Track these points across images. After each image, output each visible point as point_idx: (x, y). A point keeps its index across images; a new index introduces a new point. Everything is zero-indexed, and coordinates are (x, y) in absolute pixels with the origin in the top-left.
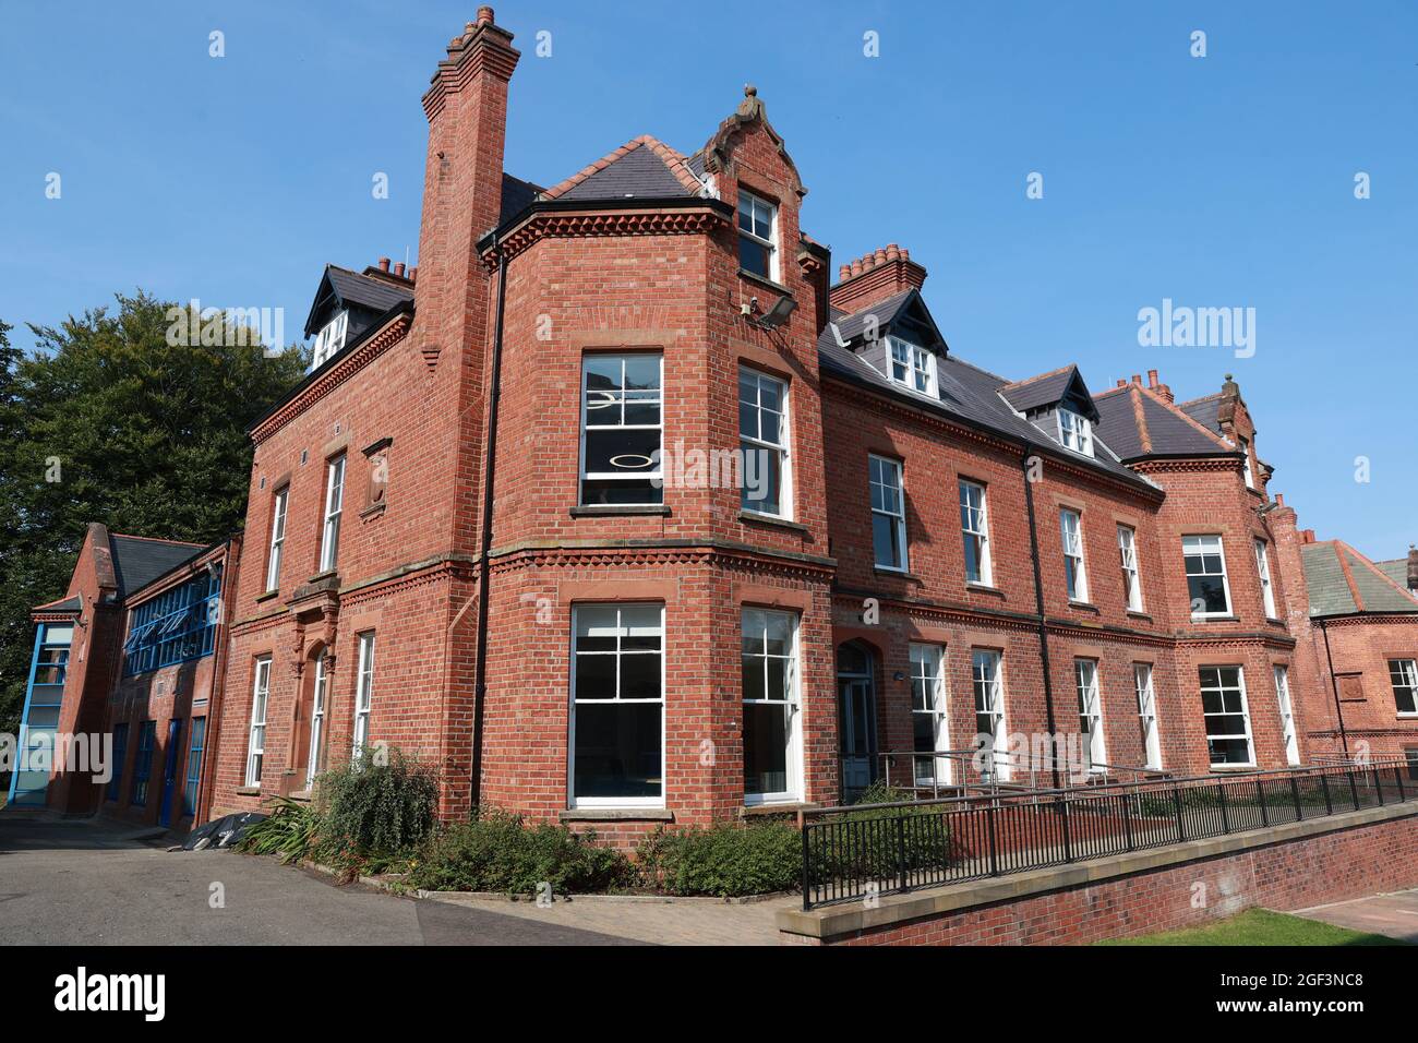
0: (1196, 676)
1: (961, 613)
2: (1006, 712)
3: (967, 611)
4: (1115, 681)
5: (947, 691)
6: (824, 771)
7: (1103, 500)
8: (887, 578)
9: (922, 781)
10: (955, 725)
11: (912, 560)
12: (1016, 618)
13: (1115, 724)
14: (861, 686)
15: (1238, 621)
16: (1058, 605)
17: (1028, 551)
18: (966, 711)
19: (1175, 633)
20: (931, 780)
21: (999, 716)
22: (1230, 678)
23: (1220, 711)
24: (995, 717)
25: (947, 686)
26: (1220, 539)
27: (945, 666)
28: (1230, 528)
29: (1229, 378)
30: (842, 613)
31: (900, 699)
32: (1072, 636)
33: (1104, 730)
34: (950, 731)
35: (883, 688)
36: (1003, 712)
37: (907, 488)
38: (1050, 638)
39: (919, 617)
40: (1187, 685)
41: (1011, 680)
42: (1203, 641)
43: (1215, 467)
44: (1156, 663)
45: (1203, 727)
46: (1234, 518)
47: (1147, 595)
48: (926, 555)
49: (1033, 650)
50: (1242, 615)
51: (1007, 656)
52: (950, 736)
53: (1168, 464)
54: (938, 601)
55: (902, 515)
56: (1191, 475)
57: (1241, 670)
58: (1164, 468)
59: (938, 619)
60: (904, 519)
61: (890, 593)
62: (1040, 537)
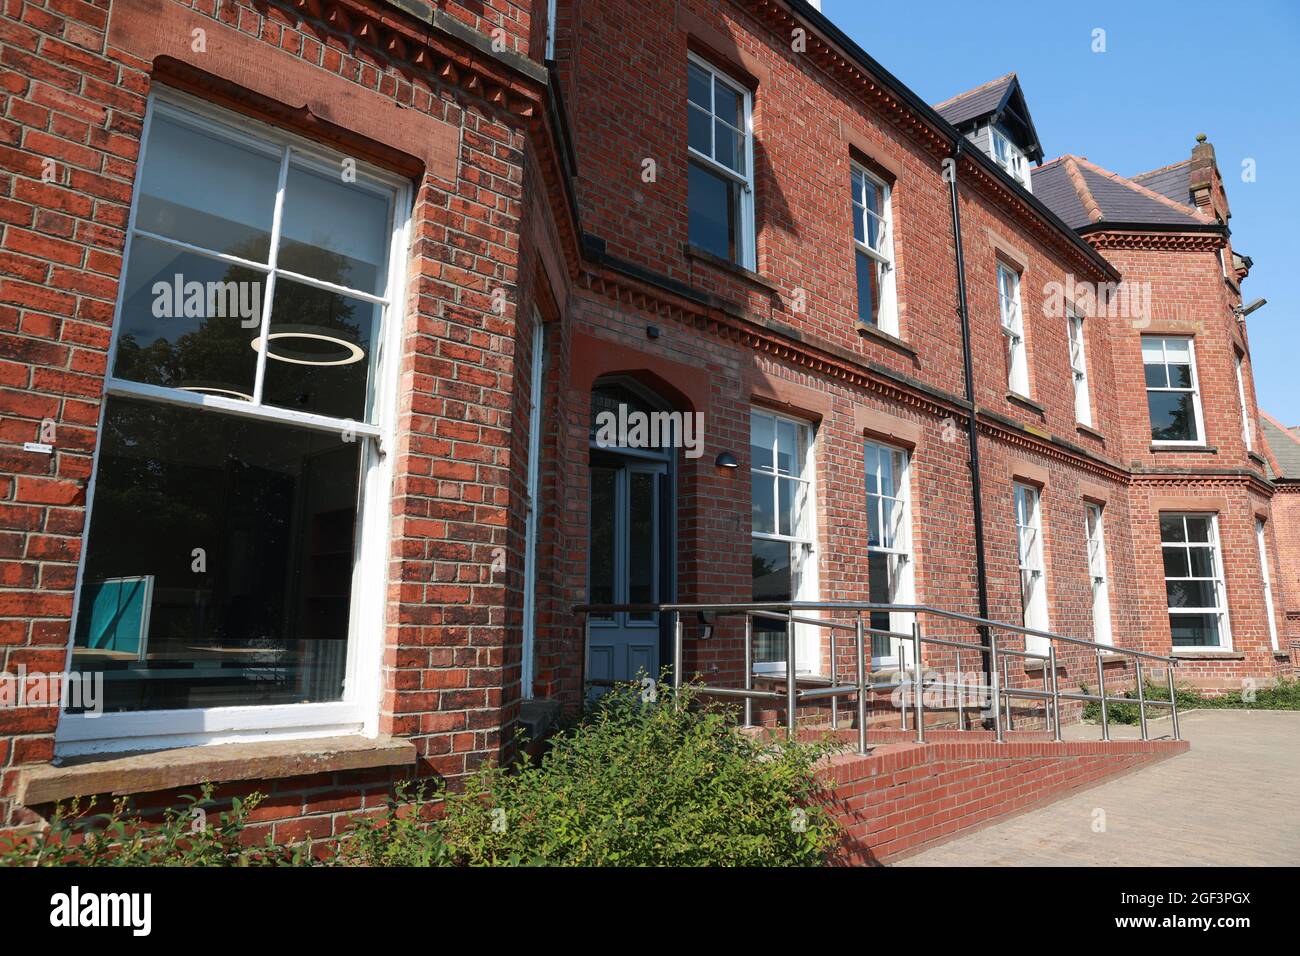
0: (1155, 526)
1: (849, 368)
2: (916, 551)
3: (859, 367)
4: (1063, 522)
5: (819, 504)
6: (452, 640)
7: (1050, 263)
8: (711, 271)
9: (763, 668)
10: (831, 566)
11: (763, 257)
12: (935, 398)
13: (1063, 585)
14: (649, 477)
15: (1214, 452)
16: (993, 394)
17: (952, 300)
18: (851, 542)
19: (1130, 465)
20: (782, 666)
21: (903, 558)
22: (1199, 529)
23: (1184, 573)
24: (896, 559)
25: (818, 495)
26: (1191, 343)
27: (817, 459)
28: (1206, 328)
29: (1202, 140)
30: (610, 314)
31: (729, 505)
32: (1010, 444)
33: (1048, 592)
34: (821, 576)
35: (694, 479)
36: (909, 550)
37: (760, 133)
38: (983, 442)
39: (773, 358)
40: (1144, 537)
41: (924, 500)
42: (1166, 479)
43: (1189, 245)
44: (1108, 504)
45: (1163, 595)
46: (1212, 315)
47: (1099, 408)
48: (791, 255)
49: (958, 455)
50: (1218, 444)
51: (920, 459)
52: (821, 585)
53: (1126, 237)
54: (809, 337)
55: (749, 177)
56: (1155, 255)
57: (1215, 520)
58: (1120, 243)
59: (808, 371)
60: (751, 186)
61: (717, 298)
62: (971, 288)
